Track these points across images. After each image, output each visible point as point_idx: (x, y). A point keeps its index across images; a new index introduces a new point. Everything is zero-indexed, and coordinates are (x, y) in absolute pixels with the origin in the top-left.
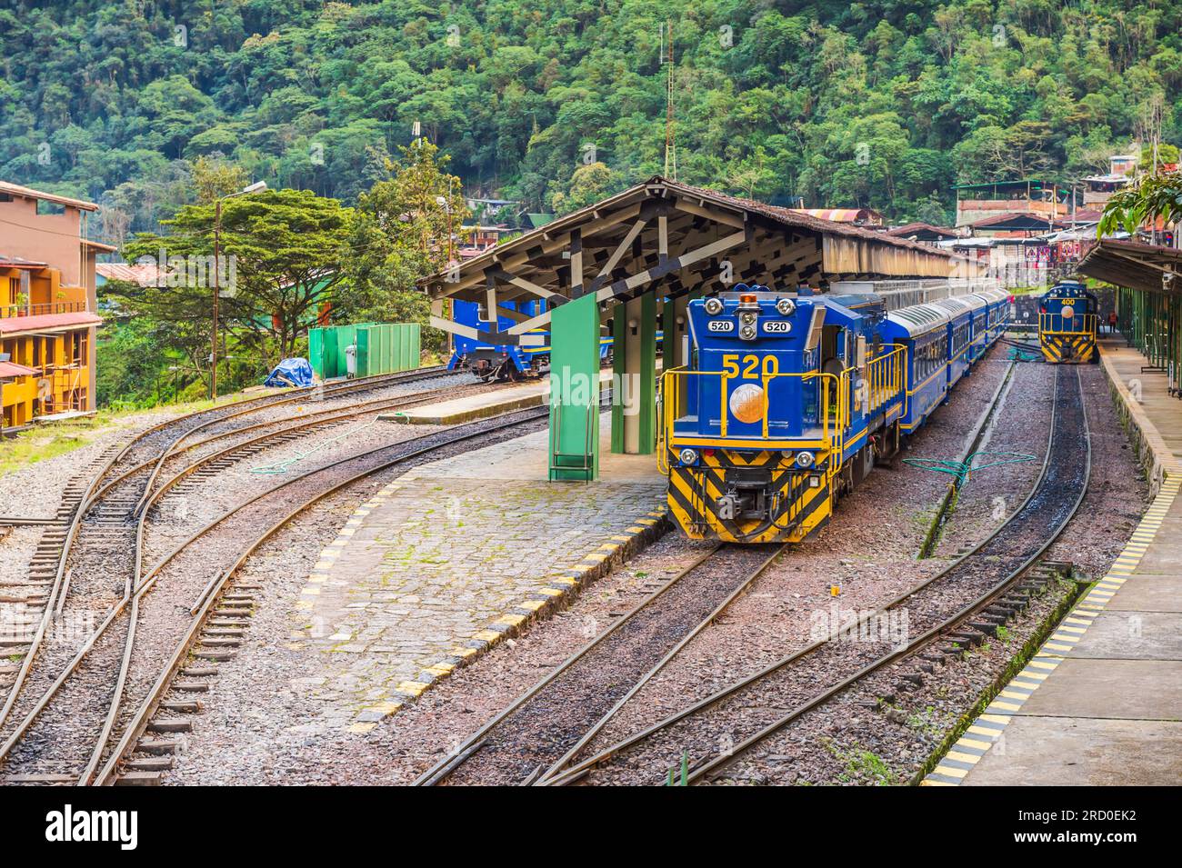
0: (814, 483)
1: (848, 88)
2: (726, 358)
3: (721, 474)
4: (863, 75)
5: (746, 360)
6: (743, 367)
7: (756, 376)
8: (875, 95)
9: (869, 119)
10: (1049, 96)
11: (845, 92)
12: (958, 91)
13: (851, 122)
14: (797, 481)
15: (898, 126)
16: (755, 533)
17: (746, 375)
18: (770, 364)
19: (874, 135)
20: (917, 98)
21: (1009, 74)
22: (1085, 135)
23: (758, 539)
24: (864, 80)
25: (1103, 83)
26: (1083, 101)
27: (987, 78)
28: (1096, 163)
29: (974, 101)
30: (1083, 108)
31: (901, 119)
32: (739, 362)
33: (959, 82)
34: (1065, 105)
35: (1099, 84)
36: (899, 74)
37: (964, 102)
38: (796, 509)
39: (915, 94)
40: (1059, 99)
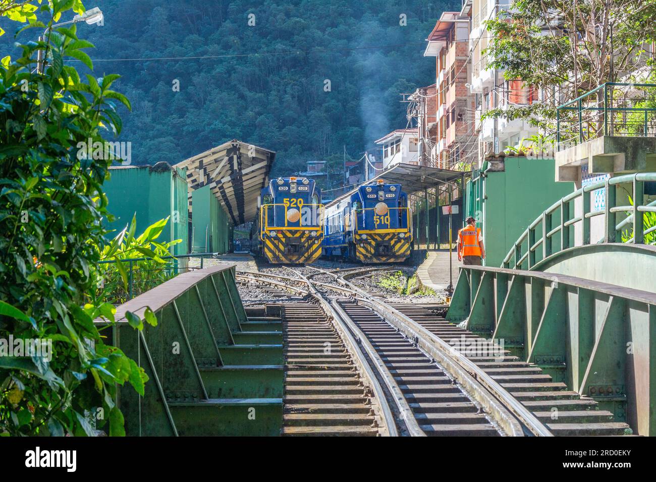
0: (316, 242)
1: (141, 122)
2: (285, 200)
3: (283, 240)
4: (151, 115)
5: (292, 200)
6: (291, 203)
7: (295, 206)
8: (158, 127)
9: (156, 141)
10: (264, 127)
11: (140, 124)
12: (209, 124)
13: (144, 143)
14: (310, 242)
15: (174, 145)
16: (296, 260)
17: (292, 206)
18: (300, 201)
19: (159, 150)
20: (185, 128)
21: (239, 115)
22: (286, 150)
23: (297, 262)
24: (150, 118)
25: (294, 119)
26: (284, 131)
27: (226, 116)
28: (294, 167)
29: (219, 130)
30: (284, 135)
31: (176, 141)
32: (289, 201)
33: (210, 119)
34: (273, 132)
35: (292, 121)
36: (172, 114)
37: (214, 130)
38: (311, 251)
39: (183, 126)
40: (270, 129)
